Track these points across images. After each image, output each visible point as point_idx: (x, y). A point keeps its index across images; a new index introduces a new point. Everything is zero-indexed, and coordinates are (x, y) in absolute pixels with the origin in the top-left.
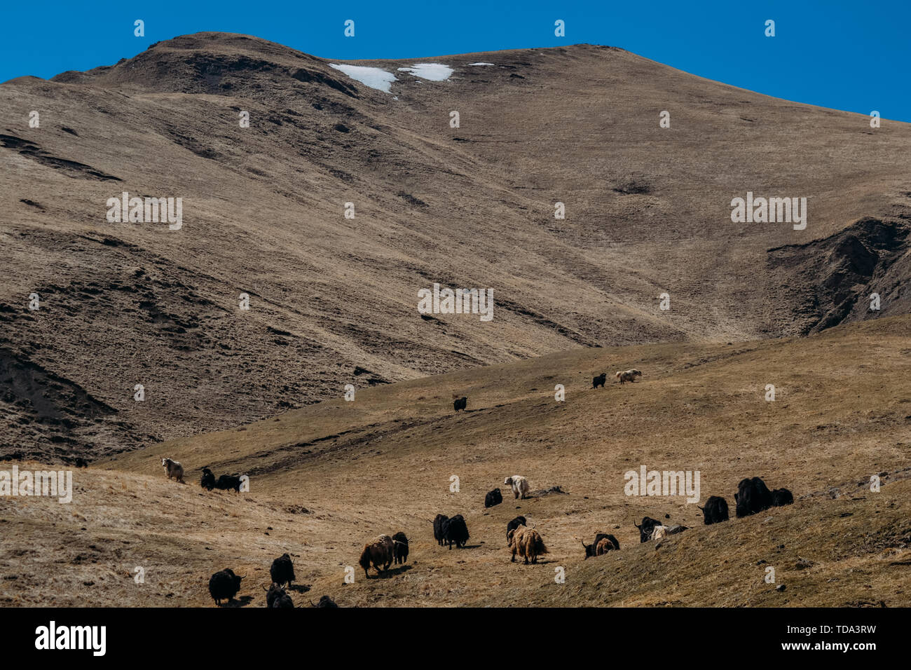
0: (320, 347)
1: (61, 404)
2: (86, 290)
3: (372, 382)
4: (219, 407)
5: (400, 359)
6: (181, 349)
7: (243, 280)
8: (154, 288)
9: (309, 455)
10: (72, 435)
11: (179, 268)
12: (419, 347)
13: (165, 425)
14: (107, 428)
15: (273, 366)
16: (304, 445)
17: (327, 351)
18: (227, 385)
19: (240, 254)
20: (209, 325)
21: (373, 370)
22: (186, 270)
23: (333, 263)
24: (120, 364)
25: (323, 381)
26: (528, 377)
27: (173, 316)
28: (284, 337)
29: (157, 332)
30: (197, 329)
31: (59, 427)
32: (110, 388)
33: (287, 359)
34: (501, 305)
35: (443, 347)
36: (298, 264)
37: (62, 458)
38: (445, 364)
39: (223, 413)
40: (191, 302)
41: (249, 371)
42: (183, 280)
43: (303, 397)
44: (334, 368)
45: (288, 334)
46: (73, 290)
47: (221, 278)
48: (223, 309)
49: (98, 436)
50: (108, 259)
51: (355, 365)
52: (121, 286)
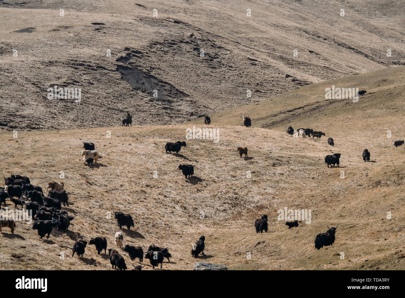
0: (270, 66)
1: (165, 93)
2: (170, 43)
3: (293, 81)
4: (230, 93)
5: (303, 70)
6: (212, 68)
7: (233, 37)
8: (199, 42)
9: (295, 115)
10: (171, 106)
11: (207, 32)
12: (311, 65)
13: (210, 101)
14: (186, 103)
15: (251, 75)
16: (290, 111)
17: (273, 67)
18: (233, 83)
19: (230, 26)
20: (223, 57)
21: (293, 76)
22: (209, 33)
23: (268, 28)
24: (188, 75)
25: (273, 81)
26: (375, 80)
27: (208, 54)
28: (255, 62)
29: (202, 61)
30: (218, 60)
31: (166, 103)
32: (185, 86)
33: (257, 71)
34: (340, 45)
35: (319, 64)
36: (255, 29)
37: (168, 116)
38: (322, 72)
39: (233, 96)
40: (214, 47)
41: (242, 77)
42: (210, 38)
43: (265, 88)
44: (277, 75)
45: (256, 61)
46: (165, 43)
47: (224, 36)
48: (228, 50)
49: (182, 106)
50: (178, 29)
51: (286, 74)
52: (185, 41)
